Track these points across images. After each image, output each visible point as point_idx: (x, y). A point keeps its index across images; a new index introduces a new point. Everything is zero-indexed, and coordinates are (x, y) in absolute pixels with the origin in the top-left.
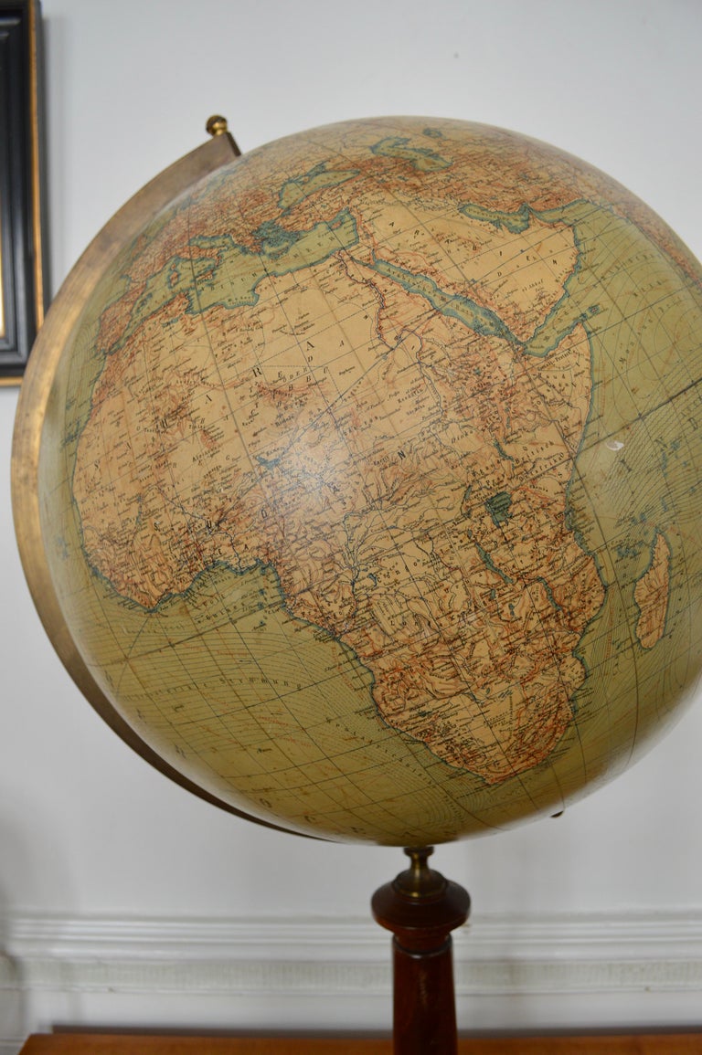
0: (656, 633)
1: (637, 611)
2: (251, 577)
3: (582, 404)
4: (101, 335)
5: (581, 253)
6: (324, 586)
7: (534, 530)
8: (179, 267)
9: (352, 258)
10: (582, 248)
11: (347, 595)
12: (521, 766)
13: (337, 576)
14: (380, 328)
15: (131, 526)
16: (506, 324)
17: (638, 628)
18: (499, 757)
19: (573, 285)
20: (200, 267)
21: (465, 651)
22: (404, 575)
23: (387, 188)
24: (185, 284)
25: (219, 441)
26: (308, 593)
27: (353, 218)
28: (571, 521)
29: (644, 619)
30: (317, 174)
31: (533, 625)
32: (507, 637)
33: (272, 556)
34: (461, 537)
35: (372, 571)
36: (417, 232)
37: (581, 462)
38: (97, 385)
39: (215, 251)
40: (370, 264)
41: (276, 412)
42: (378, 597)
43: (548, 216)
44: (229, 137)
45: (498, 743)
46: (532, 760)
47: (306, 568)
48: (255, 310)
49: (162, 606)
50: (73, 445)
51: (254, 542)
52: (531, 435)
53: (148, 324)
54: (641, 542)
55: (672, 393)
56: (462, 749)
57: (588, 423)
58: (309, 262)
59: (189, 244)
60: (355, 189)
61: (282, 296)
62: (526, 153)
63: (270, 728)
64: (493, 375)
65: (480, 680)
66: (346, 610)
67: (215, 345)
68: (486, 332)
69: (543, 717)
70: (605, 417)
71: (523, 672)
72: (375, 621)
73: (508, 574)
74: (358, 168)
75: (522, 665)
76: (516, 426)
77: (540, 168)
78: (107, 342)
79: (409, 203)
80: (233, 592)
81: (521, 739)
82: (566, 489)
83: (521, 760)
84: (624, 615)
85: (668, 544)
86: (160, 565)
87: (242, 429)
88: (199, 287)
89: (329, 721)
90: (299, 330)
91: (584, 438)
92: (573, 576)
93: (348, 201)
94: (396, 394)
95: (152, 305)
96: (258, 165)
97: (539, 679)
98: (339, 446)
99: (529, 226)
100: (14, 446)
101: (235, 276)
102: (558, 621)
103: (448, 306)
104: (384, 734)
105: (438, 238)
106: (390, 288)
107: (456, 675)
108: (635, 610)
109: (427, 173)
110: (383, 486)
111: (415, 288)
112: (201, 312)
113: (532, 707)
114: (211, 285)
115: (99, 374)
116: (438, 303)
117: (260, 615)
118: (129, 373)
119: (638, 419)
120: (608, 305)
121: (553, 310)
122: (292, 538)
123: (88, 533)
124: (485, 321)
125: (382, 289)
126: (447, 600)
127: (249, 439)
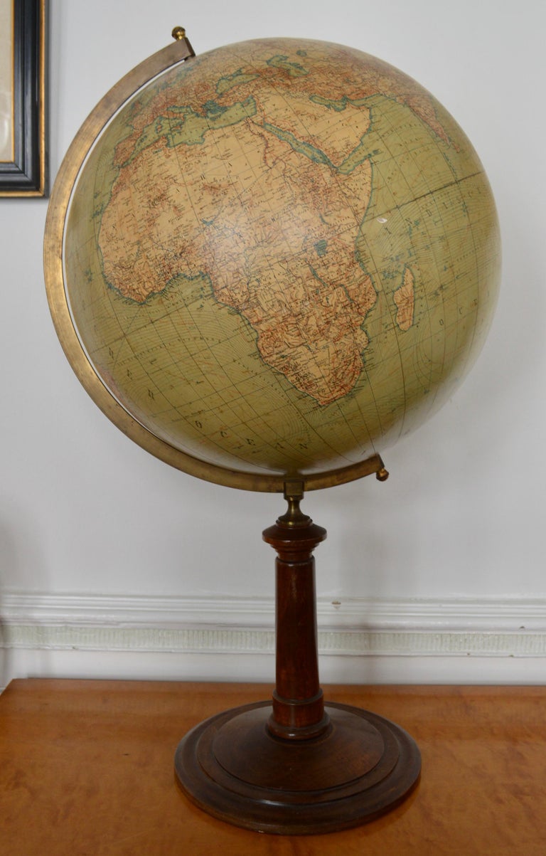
0: (408, 322)
1: (395, 308)
2: (197, 281)
3: (365, 199)
4: (116, 158)
5: (372, 123)
6: (233, 285)
7: (339, 260)
8: (162, 122)
9: (253, 122)
10: (373, 120)
11: (245, 290)
12: (337, 394)
13: (240, 280)
14: (265, 158)
15: (133, 258)
16: (328, 157)
17: (397, 318)
18: (325, 387)
19: (366, 139)
20: (174, 123)
21: (304, 321)
22: (273, 280)
23: (273, 86)
24: (166, 131)
25: (183, 212)
26: (225, 289)
27: (255, 101)
28: (358, 257)
29: (400, 314)
30: (237, 75)
31: (339, 309)
32: (325, 315)
33: (208, 270)
34: (302, 261)
35: (258, 277)
36: (287, 110)
37: (364, 228)
38: (115, 184)
39: (182, 115)
40: (262, 125)
41: (212, 198)
42: (260, 291)
43: (357, 103)
44: (186, 40)
45: (323, 377)
46: (343, 391)
47: (224, 276)
48: (203, 146)
49: (149, 300)
50: (98, 218)
51: (199, 263)
52: (338, 212)
53: (144, 152)
54: (397, 271)
55: (418, 196)
56: (304, 380)
57: (368, 208)
58: (231, 123)
59: (167, 110)
60: (256, 85)
61: (217, 140)
62: (352, 67)
63: (203, 367)
64: (321, 182)
65: (312, 338)
66: (245, 297)
67: (181, 164)
68: (318, 161)
69: (347, 363)
70: (377, 206)
71: (335, 335)
72: (258, 304)
73: (325, 281)
74: (259, 73)
75: (334, 332)
76: (330, 207)
77: (358, 76)
78: (120, 161)
79: (284, 94)
80: (187, 289)
81: (335, 375)
82: (356, 240)
83: (337, 389)
84: (388, 310)
85: (412, 274)
86: (148, 278)
87: (194, 206)
88: (173, 134)
89: (234, 361)
90: (225, 157)
91: (365, 215)
92: (359, 285)
93: (253, 92)
94: (272, 190)
95: (147, 142)
96: (205, 67)
97: (343, 340)
98: (243, 215)
99: (345, 108)
100: (46, 226)
101: (193, 129)
102: (352, 308)
103: (300, 148)
104: (263, 369)
105: (297, 113)
106: (271, 138)
107: (299, 335)
108: (394, 307)
109: (295, 78)
110: (264, 235)
111: (283, 138)
112: (174, 146)
113: (340, 356)
114: (180, 133)
115: (115, 178)
116: (294, 146)
117: (200, 302)
118: (134, 177)
119: (395, 208)
120: (384, 149)
121: (354, 151)
122: (218, 261)
123: (107, 265)
124: (318, 156)
125: (267, 138)
126: (295, 293)
127: (198, 210)
